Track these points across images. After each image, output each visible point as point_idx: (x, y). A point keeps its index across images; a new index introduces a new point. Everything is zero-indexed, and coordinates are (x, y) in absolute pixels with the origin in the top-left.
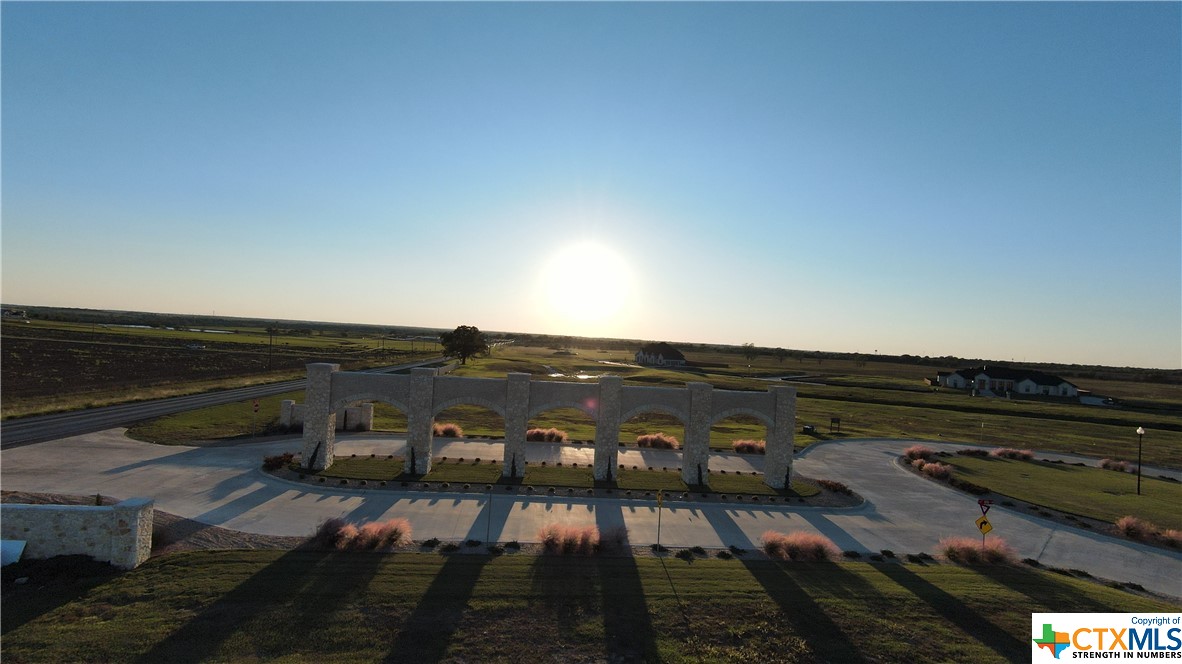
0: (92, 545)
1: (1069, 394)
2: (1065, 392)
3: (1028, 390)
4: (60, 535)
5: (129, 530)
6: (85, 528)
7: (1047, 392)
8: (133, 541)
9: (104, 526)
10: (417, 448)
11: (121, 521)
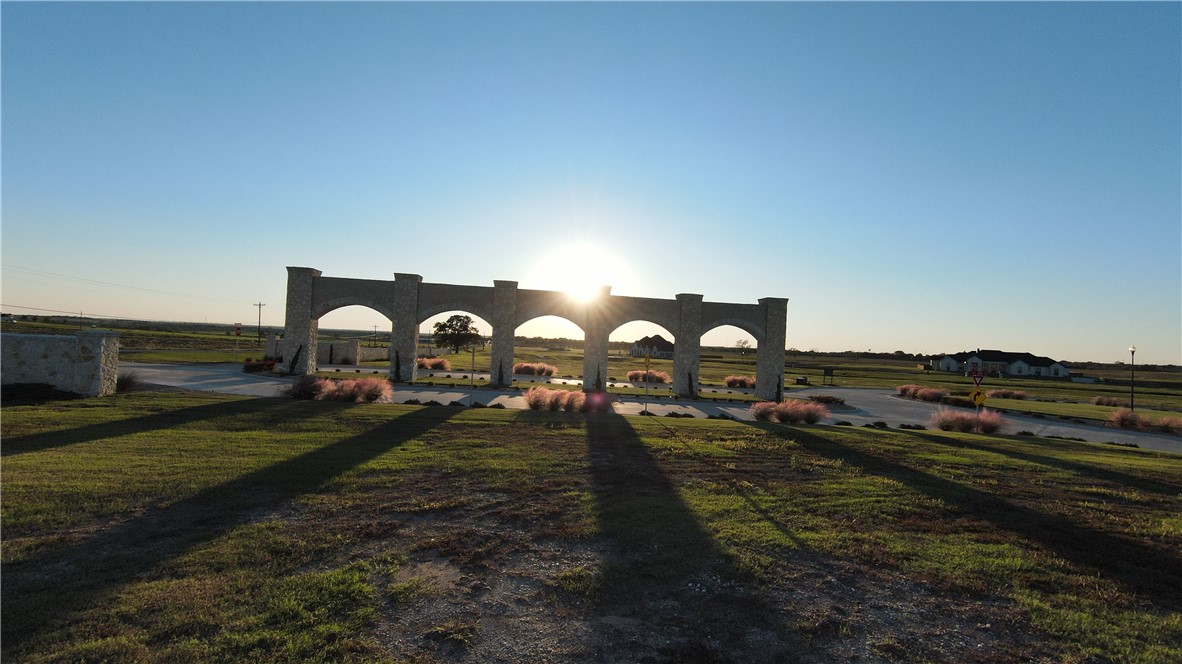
0: (54, 374)
1: (1061, 375)
2: (1056, 373)
3: (1020, 372)
4: (19, 364)
5: (93, 357)
6: (45, 357)
7: (1039, 373)
8: (97, 368)
9: (66, 354)
10: (401, 354)
11: (84, 348)
